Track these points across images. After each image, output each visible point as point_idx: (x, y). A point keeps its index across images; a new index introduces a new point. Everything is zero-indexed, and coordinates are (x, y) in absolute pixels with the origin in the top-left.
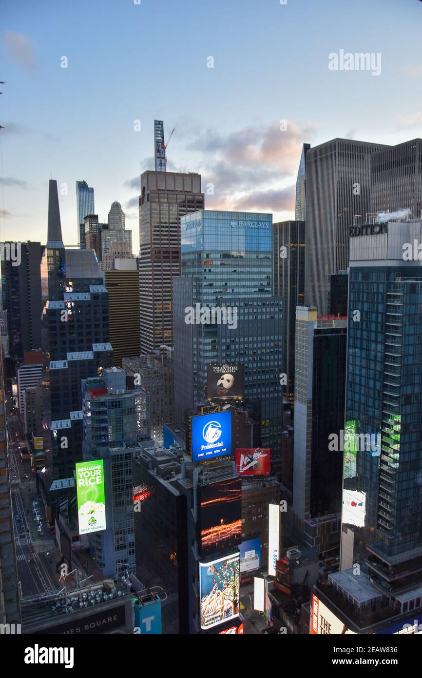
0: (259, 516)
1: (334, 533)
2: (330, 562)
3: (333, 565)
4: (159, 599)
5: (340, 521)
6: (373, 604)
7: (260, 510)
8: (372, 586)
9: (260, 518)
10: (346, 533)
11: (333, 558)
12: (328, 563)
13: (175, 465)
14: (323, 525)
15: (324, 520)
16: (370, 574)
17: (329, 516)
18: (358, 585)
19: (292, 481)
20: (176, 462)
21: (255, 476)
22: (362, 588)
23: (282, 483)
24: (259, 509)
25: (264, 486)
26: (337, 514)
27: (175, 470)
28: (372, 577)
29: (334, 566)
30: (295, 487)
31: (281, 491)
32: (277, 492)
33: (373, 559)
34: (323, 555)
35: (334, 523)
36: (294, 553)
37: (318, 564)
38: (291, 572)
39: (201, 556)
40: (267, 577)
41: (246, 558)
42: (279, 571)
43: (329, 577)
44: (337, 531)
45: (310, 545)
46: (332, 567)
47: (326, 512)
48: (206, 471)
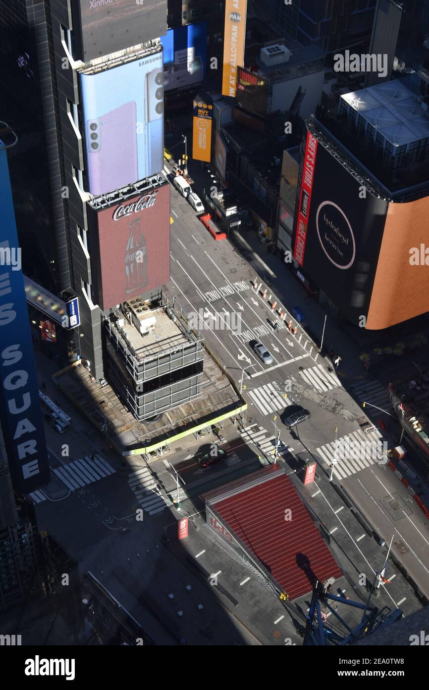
1: (361, 11)
3: (351, 76)
4: (2, 145)
10: (386, 11)
16: (423, 95)
18: (397, 115)
22: (403, 120)
28: (426, 101)
29: (354, 79)
36: (275, 53)
37: (322, 74)
38: (267, 91)
39: (83, 61)
40: (219, 100)
41: (177, 63)
42: (243, 88)
43: (342, 99)
44: (366, 9)
45: (309, 37)
46: (350, 80)
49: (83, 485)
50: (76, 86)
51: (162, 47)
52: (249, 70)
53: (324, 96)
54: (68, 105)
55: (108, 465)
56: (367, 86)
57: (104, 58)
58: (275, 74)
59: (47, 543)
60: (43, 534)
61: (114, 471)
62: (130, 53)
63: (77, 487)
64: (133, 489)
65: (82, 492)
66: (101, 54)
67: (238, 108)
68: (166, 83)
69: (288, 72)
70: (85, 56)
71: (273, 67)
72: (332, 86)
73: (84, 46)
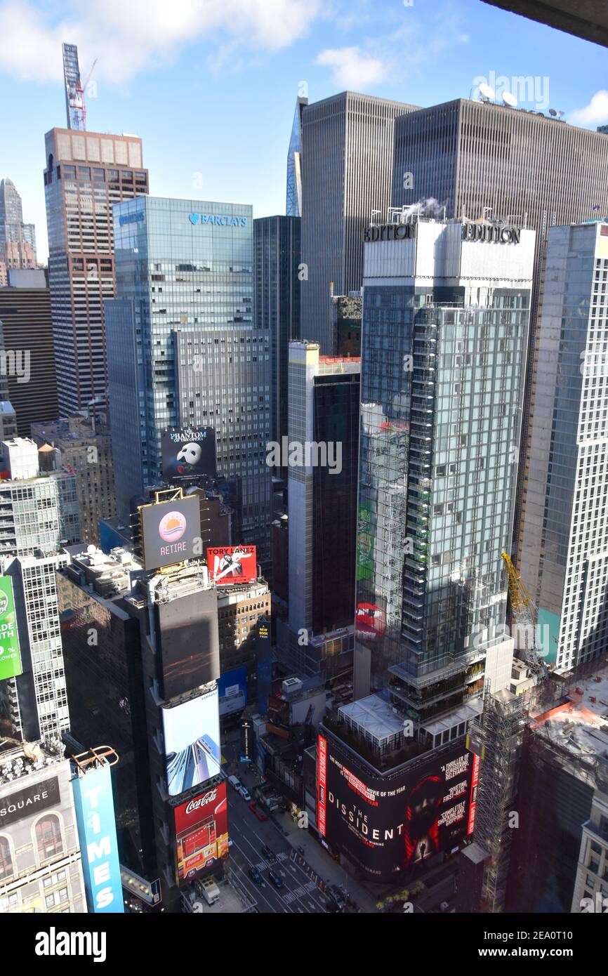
4: (107, 764)
10: (361, 651)
11: (343, 686)
12: (338, 692)
16: (393, 703)
17: (338, 631)
18: (377, 718)
20: (121, 572)
22: (382, 721)
23: (273, 592)
28: (396, 706)
30: (291, 596)
32: (267, 604)
33: (396, 683)
34: (331, 683)
35: (345, 640)
36: (292, 683)
37: (324, 695)
39: (164, 699)
40: (257, 719)
41: (227, 695)
43: (339, 711)
44: (348, 651)
45: (313, 671)
46: (343, 697)
47: (334, 626)
48: (166, 583)
53: (327, 709)
56: (355, 701)
57: (179, 697)
58: (293, 698)
62: (196, 691)
66: (177, 693)
67: (270, 723)
69: (302, 696)
70: (166, 696)
71: (291, 693)
72: (333, 702)
73: (166, 690)
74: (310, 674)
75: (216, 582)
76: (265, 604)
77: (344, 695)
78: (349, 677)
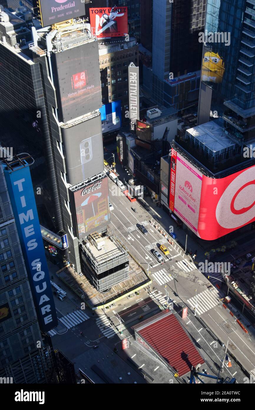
0: (118, 80)
1: (193, 91)
2: (189, 119)
3: (190, 121)
4: (27, 164)
5: (199, 79)
6: (226, 152)
7: (119, 74)
8: (227, 137)
9: (120, 81)
10: (205, 90)
11: (191, 115)
12: (187, 119)
13: (24, 31)
14: (182, 85)
15: (184, 79)
16: (225, 127)
17: (189, 75)
18: (214, 137)
19: (151, 41)
20: (25, 28)
21: (112, 38)
22: (217, 140)
23: (141, 44)
24: (118, 72)
25: (122, 48)
26: (197, 73)
27: (25, 37)
28: (227, 130)
29: (192, 122)
30: (154, 47)
31: (140, 52)
32: (136, 53)
33: (230, 113)
34: (182, 113)
35: (193, 82)
36: (154, 112)
37: (176, 121)
38: (151, 130)
39: (63, 122)
40: (128, 136)
41: (108, 120)
42: (140, 130)
43: (187, 132)
44: (195, 89)
45: (169, 104)
46: (190, 122)
47: (186, 71)
48: (60, 36)
49: (74, 325)
50: (60, 134)
51: (100, 114)
52: (142, 121)
53: (178, 131)
54: (57, 143)
55: (86, 315)
56: (198, 125)
57: (73, 120)
58: (155, 122)
59: (58, 356)
60: (56, 351)
61: (89, 318)
62: (85, 117)
63: (71, 326)
64: (99, 326)
65: (74, 329)
66: (71, 118)
67: (138, 139)
68: (103, 129)
69: (161, 121)
70: (64, 120)
71: (153, 119)
72: (182, 126)
73: (63, 116)
74: (167, 106)
75: (97, 36)
76: (134, 53)
77: (191, 121)
78: (195, 109)
